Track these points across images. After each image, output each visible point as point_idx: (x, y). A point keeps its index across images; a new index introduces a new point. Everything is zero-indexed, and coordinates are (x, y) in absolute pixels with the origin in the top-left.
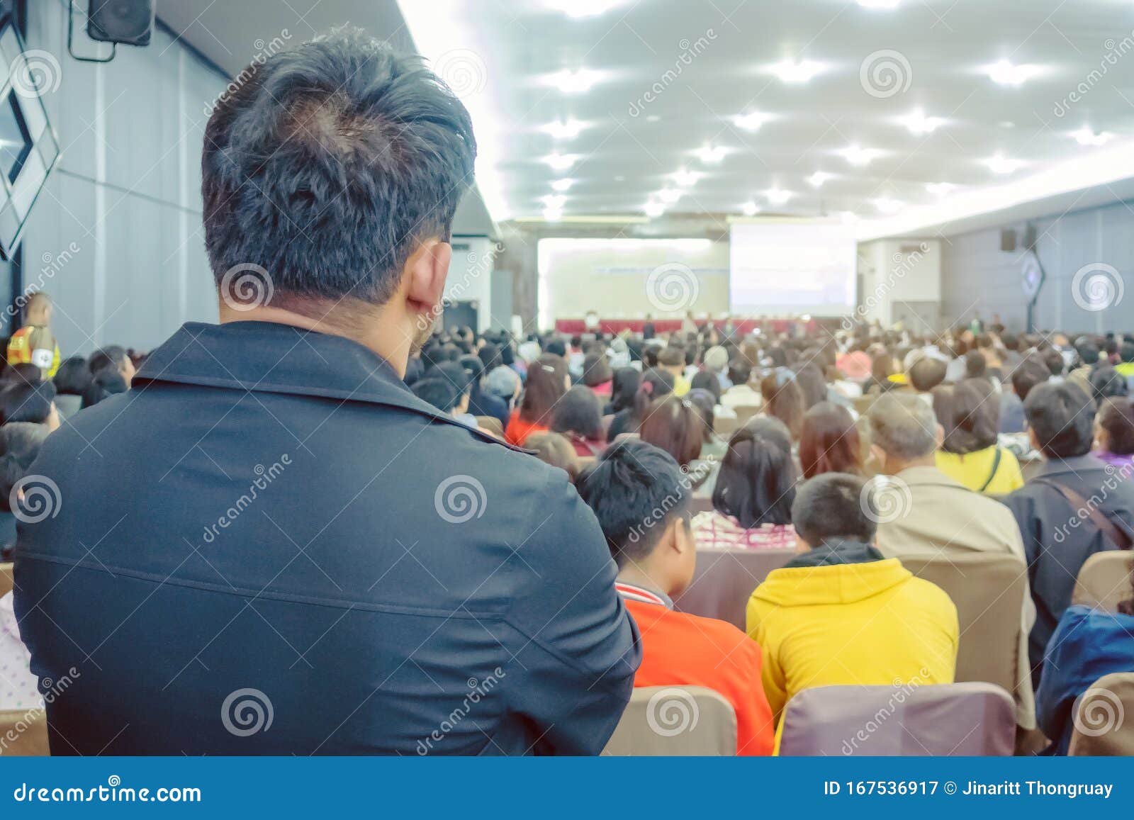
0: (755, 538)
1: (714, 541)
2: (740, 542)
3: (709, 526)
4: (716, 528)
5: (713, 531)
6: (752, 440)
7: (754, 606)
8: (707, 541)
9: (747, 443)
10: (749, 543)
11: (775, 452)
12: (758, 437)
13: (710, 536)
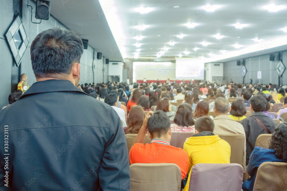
0: (183, 130)
1: (174, 130)
2: (180, 130)
3: (173, 127)
4: (175, 127)
5: (174, 128)
6: (183, 107)
7: (185, 145)
8: (173, 130)
9: (182, 108)
10: (182, 131)
11: (188, 110)
12: (185, 107)
13: (173, 129)
